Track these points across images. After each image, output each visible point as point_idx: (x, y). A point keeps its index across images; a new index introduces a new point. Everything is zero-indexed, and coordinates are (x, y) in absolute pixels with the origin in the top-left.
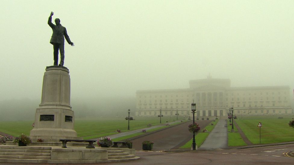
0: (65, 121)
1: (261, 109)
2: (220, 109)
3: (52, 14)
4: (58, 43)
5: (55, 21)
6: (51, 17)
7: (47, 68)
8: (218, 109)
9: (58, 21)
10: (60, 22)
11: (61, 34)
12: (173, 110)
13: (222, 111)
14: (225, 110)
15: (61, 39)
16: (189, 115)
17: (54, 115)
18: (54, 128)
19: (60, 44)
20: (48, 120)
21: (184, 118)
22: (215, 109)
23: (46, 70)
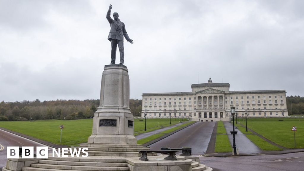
0: (128, 127)
1: (259, 111)
2: (220, 111)
3: (111, 7)
4: (118, 39)
5: (113, 16)
6: (110, 10)
7: (105, 67)
8: (218, 111)
9: (117, 15)
10: (118, 16)
11: (120, 29)
12: (176, 112)
13: (222, 113)
14: (225, 112)
15: (120, 34)
16: (191, 116)
17: (116, 120)
18: (117, 134)
19: (119, 41)
20: (110, 125)
21: (188, 119)
22: (216, 111)
23: (104, 69)
